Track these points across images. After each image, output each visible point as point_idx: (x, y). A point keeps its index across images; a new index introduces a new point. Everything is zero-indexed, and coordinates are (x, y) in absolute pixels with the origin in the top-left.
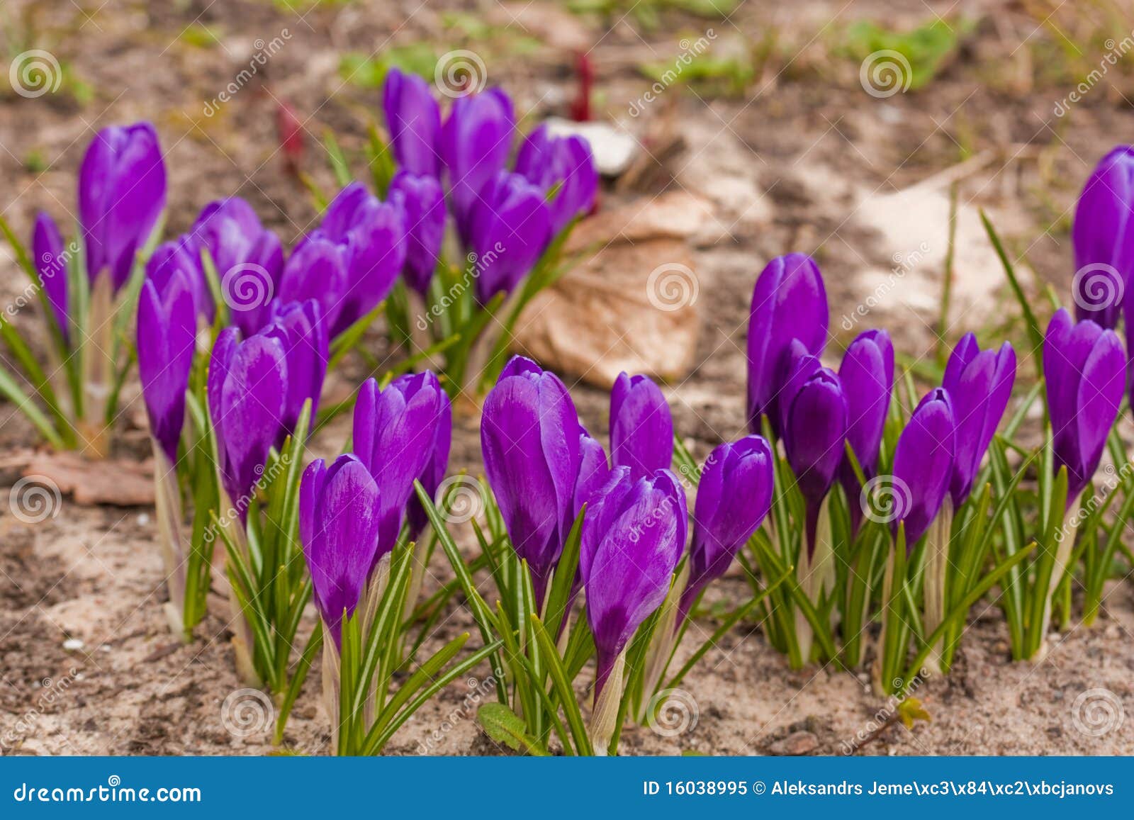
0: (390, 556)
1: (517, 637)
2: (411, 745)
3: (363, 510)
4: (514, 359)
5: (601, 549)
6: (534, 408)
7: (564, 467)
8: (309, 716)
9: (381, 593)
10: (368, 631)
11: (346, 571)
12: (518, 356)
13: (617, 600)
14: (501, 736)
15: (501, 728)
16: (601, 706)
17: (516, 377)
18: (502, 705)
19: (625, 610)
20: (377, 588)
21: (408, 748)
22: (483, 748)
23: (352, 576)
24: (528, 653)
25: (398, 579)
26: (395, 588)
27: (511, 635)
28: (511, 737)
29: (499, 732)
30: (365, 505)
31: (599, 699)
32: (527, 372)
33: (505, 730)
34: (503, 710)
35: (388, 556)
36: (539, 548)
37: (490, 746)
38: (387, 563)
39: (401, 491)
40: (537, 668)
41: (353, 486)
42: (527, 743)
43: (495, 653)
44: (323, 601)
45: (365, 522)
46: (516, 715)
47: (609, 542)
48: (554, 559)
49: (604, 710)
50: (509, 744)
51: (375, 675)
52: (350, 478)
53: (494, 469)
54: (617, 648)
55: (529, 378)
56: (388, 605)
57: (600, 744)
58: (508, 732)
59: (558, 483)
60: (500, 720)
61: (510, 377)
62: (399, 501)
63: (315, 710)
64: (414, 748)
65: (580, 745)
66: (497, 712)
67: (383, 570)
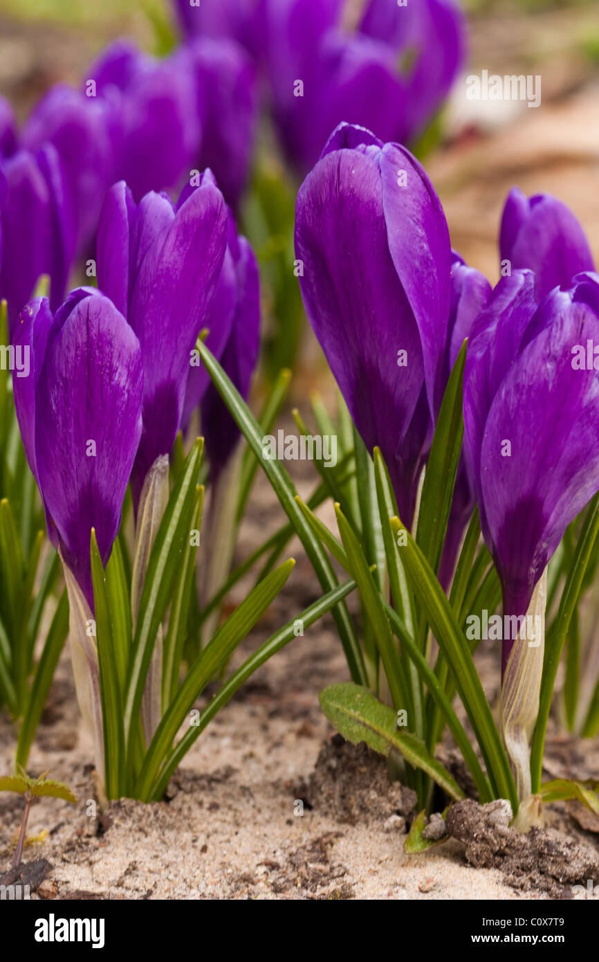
0: (167, 463)
1: (375, 575)
2: (223, 772)
3: (113, 371)
4: (340, 127)
5: (496, 405)
6: (375, 195)
7: (429, 289)
8: (67, 746)
9: (155, 522)
10: (140, 585)
11: (92, 474)
12: (344, 124)
13: (526, 485)
14: (359, 734)
15: (359, 722)
16: (513, 673)
17: (345, 151)
18: (359, 687)
19: (541, 503)
20: (150, 515)
21: (219, 776)
22: (333, 763)
23: (103, 483)
24: (394, 601)
25: (182, 496)
26: (177, 512)
27: (367, 571)
28: (375, 737)
29: (356, 729)
30: (115, 362)
31: (509, 662)
32: (362, 146)
33: (364, 725)
34: (359, 693)
35: (163, 462)
36: (400, 428)
37: (344, 759)
38: (163, 474)
39: (176, 353)
40: (408, 625)
41: (94, 331)
42: (402, 746)
43: (340, 605)
44: (60, 528)
45: (117, 391)
46: (381, 702)
47: (508, 393)
48: (424, 450)
49: (518, 679)
50: (373, 746)
51: (157, 655)
52: (88, 319)
53: (319, 309)
54: (533, 570)
55: (364, 152)
56: (169, 539)
57: (517, 738)
58: (370, 728)
59: (421, 314)
60: (355, 709)
61: (334, 152)
62: (175, 369)
63: (74, 736)
64: (227, 776)
65: (485, 740)
66: (351, 697)
67: (157, 486)
